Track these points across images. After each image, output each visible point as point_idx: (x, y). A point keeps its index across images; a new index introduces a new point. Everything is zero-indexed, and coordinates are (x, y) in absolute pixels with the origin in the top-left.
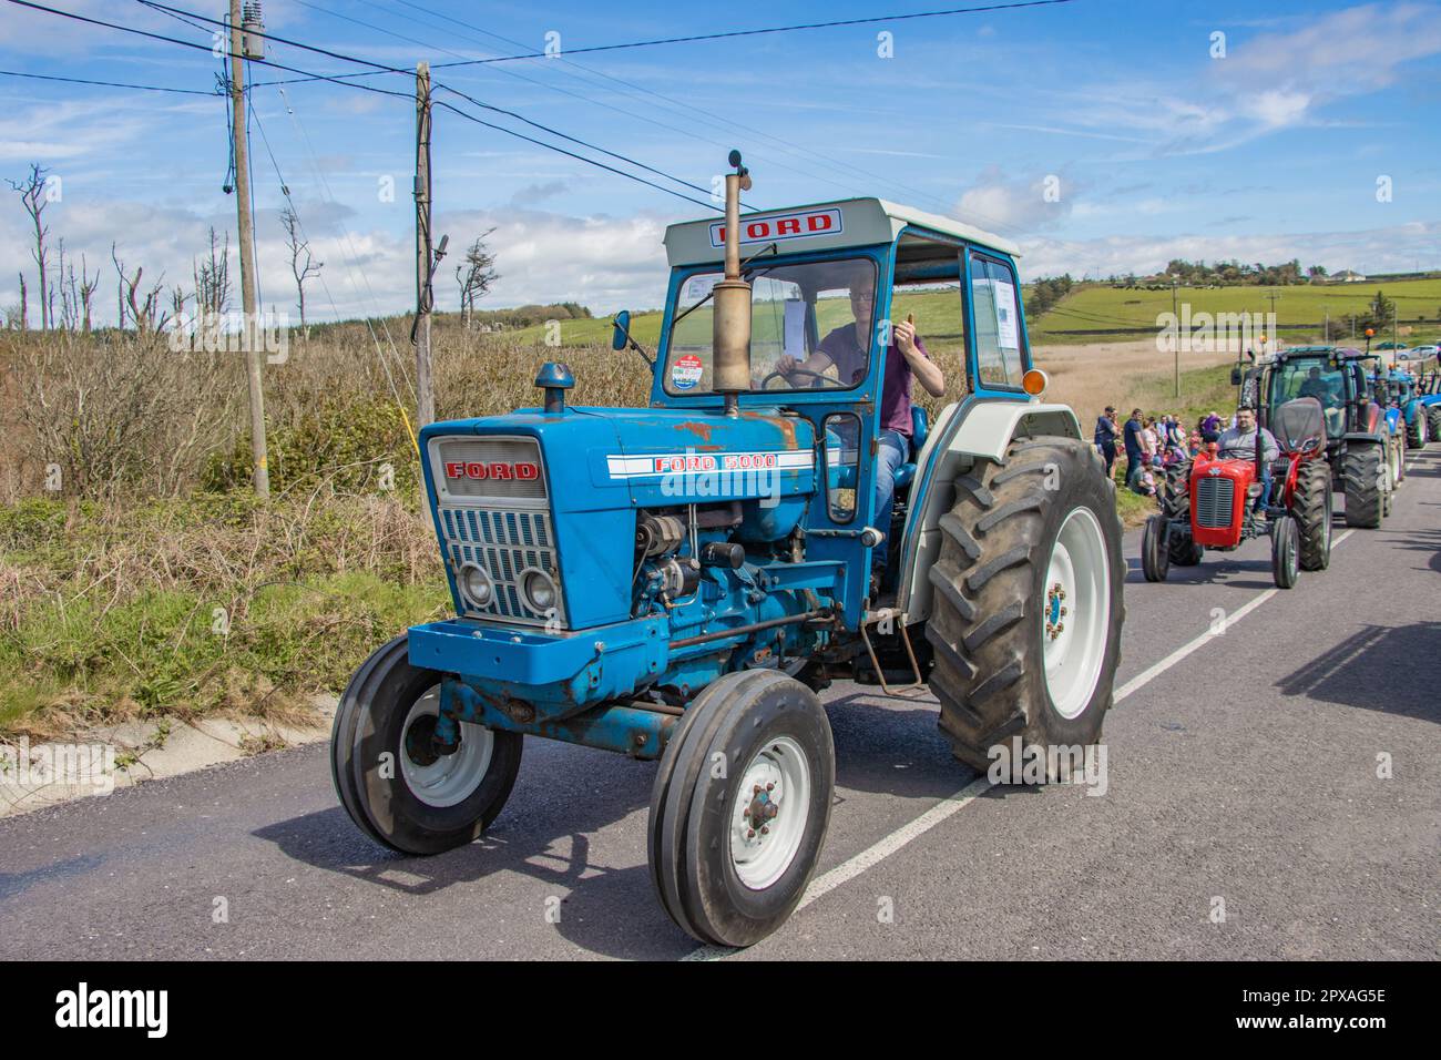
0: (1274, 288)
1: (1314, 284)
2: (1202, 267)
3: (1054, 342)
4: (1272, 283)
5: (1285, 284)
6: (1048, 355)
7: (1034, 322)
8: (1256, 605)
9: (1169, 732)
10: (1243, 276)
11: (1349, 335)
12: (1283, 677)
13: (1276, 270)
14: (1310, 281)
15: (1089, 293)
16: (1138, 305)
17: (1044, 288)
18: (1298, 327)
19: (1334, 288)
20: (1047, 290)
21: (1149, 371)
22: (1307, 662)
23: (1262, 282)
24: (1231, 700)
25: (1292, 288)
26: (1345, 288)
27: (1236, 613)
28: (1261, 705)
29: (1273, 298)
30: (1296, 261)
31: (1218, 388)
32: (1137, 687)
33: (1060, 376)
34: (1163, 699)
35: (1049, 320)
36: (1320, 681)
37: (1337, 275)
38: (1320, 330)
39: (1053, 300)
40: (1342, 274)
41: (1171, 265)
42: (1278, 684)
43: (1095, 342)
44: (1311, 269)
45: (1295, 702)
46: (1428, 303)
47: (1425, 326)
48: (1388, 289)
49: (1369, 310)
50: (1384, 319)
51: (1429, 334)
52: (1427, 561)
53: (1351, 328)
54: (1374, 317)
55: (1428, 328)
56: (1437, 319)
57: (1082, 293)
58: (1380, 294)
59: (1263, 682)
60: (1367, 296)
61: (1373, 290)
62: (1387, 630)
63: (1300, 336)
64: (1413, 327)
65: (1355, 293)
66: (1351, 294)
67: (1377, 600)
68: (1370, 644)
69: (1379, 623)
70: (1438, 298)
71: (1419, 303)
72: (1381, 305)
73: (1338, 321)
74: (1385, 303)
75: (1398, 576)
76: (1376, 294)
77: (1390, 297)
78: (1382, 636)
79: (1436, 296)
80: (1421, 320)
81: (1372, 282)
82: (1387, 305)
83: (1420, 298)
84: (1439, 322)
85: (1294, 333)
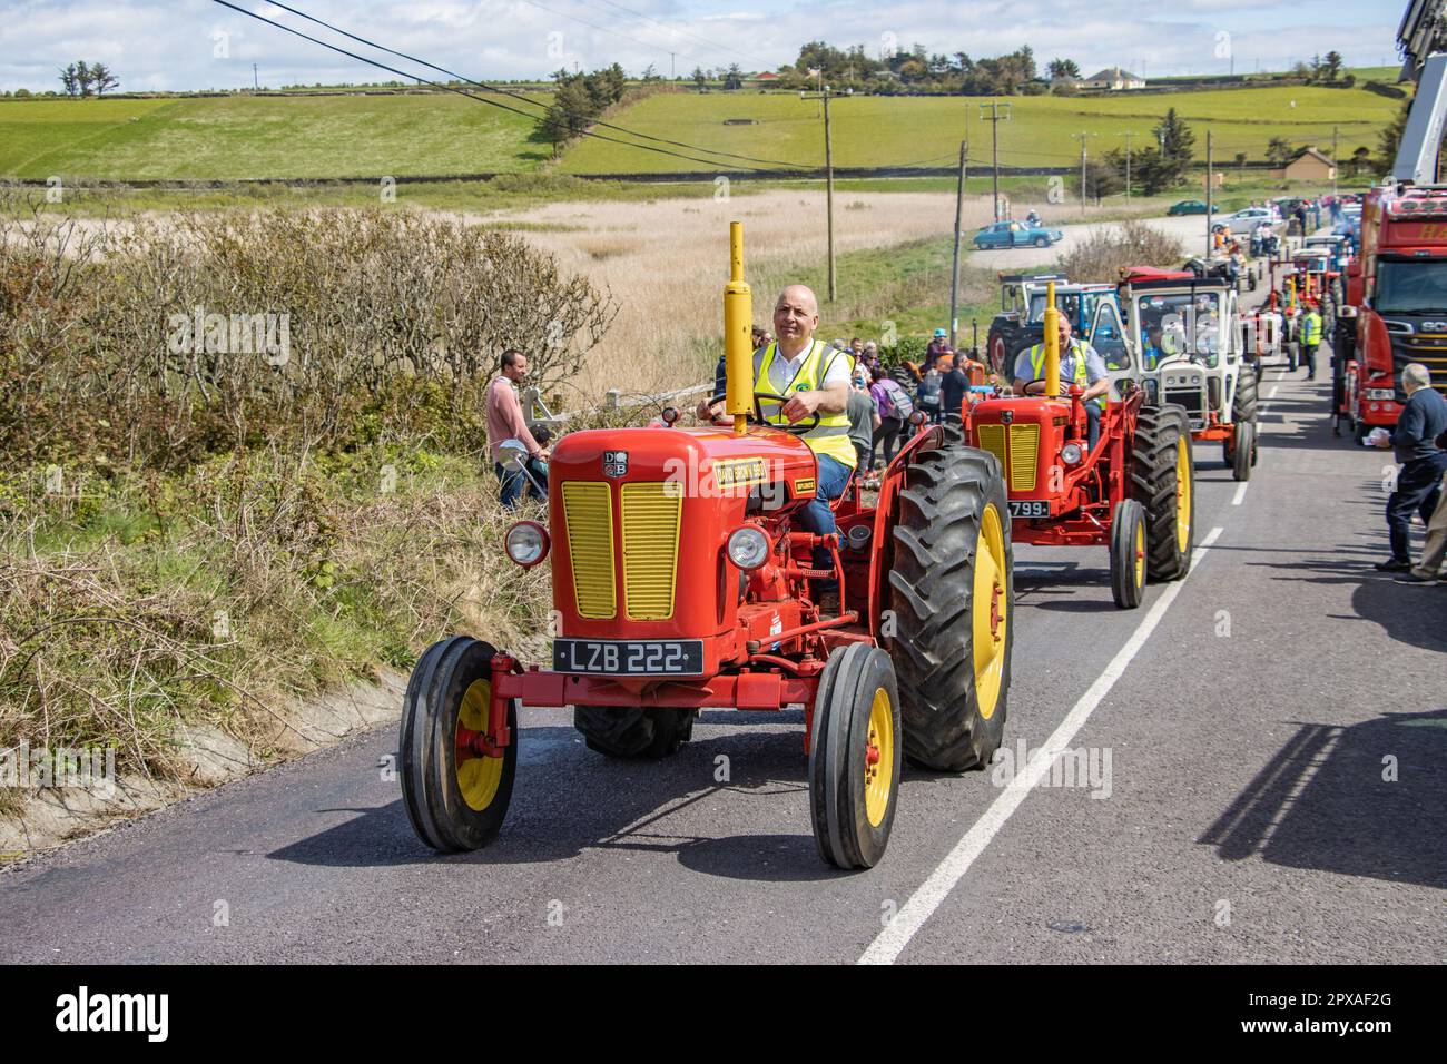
0: (997, 100)
1: (1058, 92)
2: (861, 57)
3: (593, 195)
4: (986, 91)
5: (1009, 93)
6: (582, 222)
7: (554, 156)
8: (1103, 693)
9: (1067, 937)
10: (936, 76)
11: (1124, 188)
12: (1208, 824)
13: (993, 67)
14: (1052, 87)
15: (657, 103)
16: (748, 126)
17: (574, 90)
18: (1029, 172)
19: (1092, 100)
20: (578, 93)
21: (776, 251)
22: (1235, 795)
23: (969, 89)
24: (1146, 871)
25: (1019, 100)
26: (1113, 101)
27: (1076, 709)
29: (995, 120)
30: (1026, 50)
31: (904, 285)
32: (975, 855)
33: (612, 262)
34: (1029, 876)
35: (584, 152)
36: (1271, 830)
37: (1098, 77)
38: (1072, 177)
39: (591, 114)
40: (1107, 75)
41: (804, 51)
42: (1206, 839)
43: (669, 196)
44: (1052, 66)
45: (1249, 868)
46: (1251, 130)
47: (1248, 172)
48: (1186, 106)
49: (1153, 142)
50: (1179, 159)
51: (1254, 187)
52: (1350, 603)
53: (1124, 175)
54: (1162, 157)
55: (1251, 177)
56: (1266, 159)
57: (644, 102)
58: (1171, 113)
59: (1180, 836)
60: (1149, 117)
61: (1159, 105)
62: (1337, 732)
63: (1035, 189)
64: (1226, 175)
65: (1129, 112)
66: (1122, 112)
67: (1298, 676)
68: (1320, 758)
69: (1320, 719)
70: (1267, 123)
71: (1235, 130)
72: (1174, 134)
73: (1103, 163)
74: (1180, 130)
75: (1313, 631)
76: (1164, 113)
77: (1188, 119)
78: (1334, 741)
79: (1263, 119)
80: (1239, 163)
81: (1157, 91)
82: (1182, 134)
83: (1237, 122)
84: (1270, 165)
85: (1027, 183)
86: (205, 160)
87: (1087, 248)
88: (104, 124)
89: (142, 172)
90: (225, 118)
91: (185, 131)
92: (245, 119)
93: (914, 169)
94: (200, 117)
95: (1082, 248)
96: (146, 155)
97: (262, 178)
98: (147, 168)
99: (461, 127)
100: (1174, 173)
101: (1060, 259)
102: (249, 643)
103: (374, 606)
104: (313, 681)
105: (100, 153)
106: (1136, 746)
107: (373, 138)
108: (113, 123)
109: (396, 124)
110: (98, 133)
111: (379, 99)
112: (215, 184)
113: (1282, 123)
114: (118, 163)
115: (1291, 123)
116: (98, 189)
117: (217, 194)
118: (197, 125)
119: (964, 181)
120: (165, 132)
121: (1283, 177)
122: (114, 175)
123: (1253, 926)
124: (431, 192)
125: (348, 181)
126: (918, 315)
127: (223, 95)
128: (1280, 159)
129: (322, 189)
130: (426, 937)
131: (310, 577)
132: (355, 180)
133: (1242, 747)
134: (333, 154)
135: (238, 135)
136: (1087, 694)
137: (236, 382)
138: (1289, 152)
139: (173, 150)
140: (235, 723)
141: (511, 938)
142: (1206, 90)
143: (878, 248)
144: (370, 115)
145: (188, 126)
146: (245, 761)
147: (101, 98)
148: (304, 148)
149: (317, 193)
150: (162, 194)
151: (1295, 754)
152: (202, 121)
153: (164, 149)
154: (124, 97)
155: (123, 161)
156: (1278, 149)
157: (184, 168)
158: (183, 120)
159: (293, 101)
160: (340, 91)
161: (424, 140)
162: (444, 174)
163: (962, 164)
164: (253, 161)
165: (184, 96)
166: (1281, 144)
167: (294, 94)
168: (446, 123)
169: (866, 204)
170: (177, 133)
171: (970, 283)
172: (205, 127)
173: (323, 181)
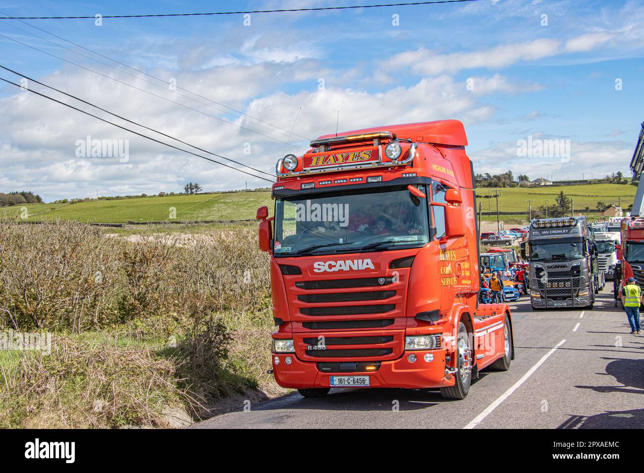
0: (498, 189)
1: (522, 186)
4: (496, 186)
5: (504, 186)
10: (477, 181)
13: (498, 178)
14: (519, 185)
18: (512, 214)
19: (533, 189)
23: (490, 185)
25: (508, 189)
26: (541, 189)
29: (498, 195)
30: (510, 172)
37: (535, 181)
38: (526, 215)
40: (539, 180)
44: (519, 177)
46: (592, 199)
47: (591, 213)
48: (567, 190)
49: (556, 203)
50: (566, 209)
53: (545, 215)
54: (559, 208)
55: (592, 215)
56: (597, 209)
58: (562, 193)
60: (554, 194)
61: (557, 190)
62: (585, 419)
63: (514, 219)
64: (582, 214)
65: (547, 193)
66: (545, 193)
67: (578, 395)
69: (580, 413)
70: (597, 196)
71: (586, 199)
72: (563, 200)
73: (538, 210)
74: (565, 198)
76: (559, 193)
77: (568, 195)
78: (583, 422)
79: (595, 195)
80: (587, 210)
81: (557, 186)
82: (566, 200)
83: (586, 196)
84: (598, 211)
85: (511, 218)
86: (229, 213)
88: (197, 203)
89: (208, 218)
90: (236, 199)
91: (223, 204)
92: (242, 200)
94: (228, 200)
96: (210, 212)
97: (247, 219)
98: (210, 217)
100: (563, 214)
105: (195, 212)
106: (508, 421)
108: (200, 202)
110: (195, 206)
112: (232, 221)
113: (602, 196)
115: (605, 196)
116: (194, 224)
117: (232, 225)
118: (227, 202)
119: (481, 217)
120: (216, 205)
121: (603, 215)
122: (199, 219)
127: (236, 192)
128: (602, 209)
133: (548, 422)
135: (239, 205)
137: (220, 287)
138: (605, 206)
139: (218, 210)
140: (188, 408)
142: (574, 185)
146: (190, 421)
147: (196, 194)
150: (214, 225)
153: (215, 210)
154: (204, 194)
155: (202, 215)
156: (601, 205)
157: (222, 216)
158: (222, 201)
159: (258, 193)
163: (480, 211)
164: (244, 214)
165: (223, 193)
167: (259, 191)
170: (220, 205)
172: (229, 203)
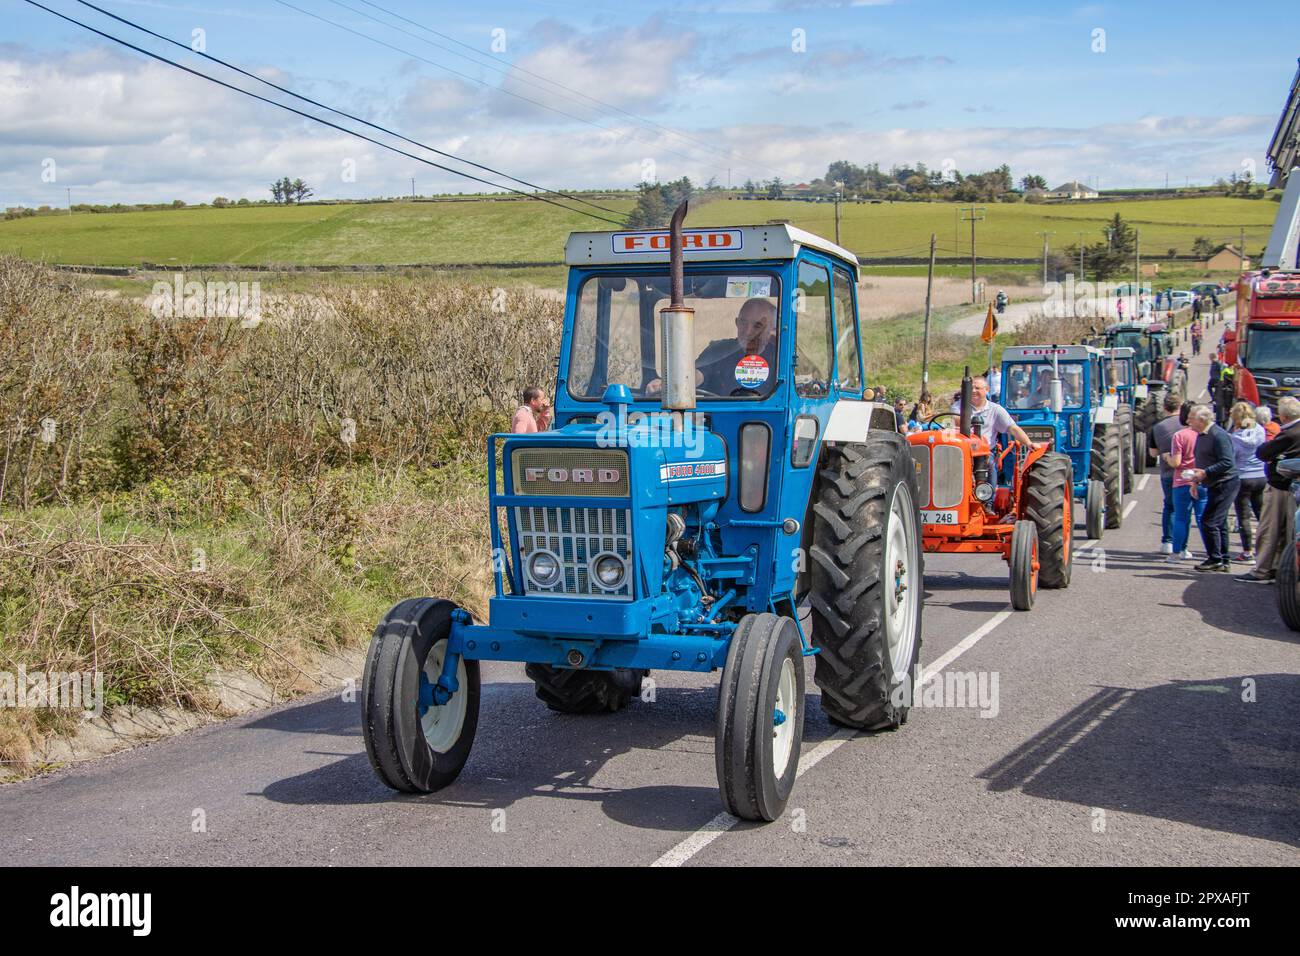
0: (977, 205)
1: (1029, 200)
2: (876, 173)
4: (972, 199)
5: (991, 200)
9: (832, 850)
10: (932, 188)
11: (1078, 275)
12: (989, 764)
13: (978, 181)
14: (1024, 197)
15: (716, 206)
17: (653, 197)
18: (1007, 261)
19: (1056, 207)
20: (656, 199)
22: (1022, 741)
23: (959, 197)
24: (918, 799)
25: (999, 206)
26: (1072, 207)
28: (959, 806)
29: (972, 220)
30: (1005, 168)
31: (896, 347)
34: (823, 801)
37: (1061, 189)
38: (1037, 266)
39: (665, 215)
40: (1067, 188)
41: (833, 167)
42: (982, 776)
44: (1025, 180)
45: (1007, 800)
46: (1180, 231)
47: (1179, 264)
48: (1128, 211)
49: (1102, 239)
50: (1123, 253)
51: (1183, 275)
52: (1181, 594)
53: (1079, 265)
54: (1109, 250)
55: (1181, 268)
56: (1193, 254)
57: (707, 206)
58: (1117, 217)
59: (962, 773)
60: (1100, 220)
61: (1108, 211)
62: (1129, 694)
63: (1009, 275)
64: (1160, 265)
65: (1085, 216)
66: (1080, 216)
67: (1115, 650)
68: (1106, 713)
69: (1118, 683)
70: (1194, 225)
71: (1169, 231)
72: (1119, 233)
73: (1063, 255)
74: (1124, 230)
75: (1142, 616)
76: (1112, 217)
77: (1131, 222)
78: (1122, 701)
79: (1191, 222)
80: (1171, 256)
81: (1107, 200)
82: (1126, 233)
83: (1170, 225)
84: (1196, 258)
85: (1002, 270)
86: (374, 250)
87: (1038, 320)
88: (300, 224)
89: (326, 260)
90: (390, 218)
91: (360, 229)
92: (404, 219)
93: (914, 259)
94: (371, 218)
95: (1035, 319)
96: (330, 246)
97: (415, 264)
98: (330, 256)
99: (566, 224)
100: (1119, 263)
101: (1017, 327)
102: (281, 607)
103: (397, 582)
104: (333, 638)
105: (297, 245)
107: (499, 233)
108: (306, 223)
109: (517, 223)
110: (296, 231)
111: (504, 204)
112: (380, 268)
113: (1206, 226)
114: (309, 253)
115: (1213, 226)
116: (294, 272)
117: (381, 275)
118: (369, 224)
119: (934, 268)
120: (345, 230)
121: (1206, 267)
122: (306, 262)
123: (988, 845)
124: (542, 274)
125: (479, 266)
126: (903, 370)
127: (389, 201)
128: (1203, 254)
129: (459, 272)
130: (315, 838)
131: (339, 557)
132: (485, 265)
133: (1045, 705)
134: (469, 246)
135: (398, 231)
136: (937, 661)
138: (1211, 247)
139: (350, 242)
140: (263, 670)
141: (381, 840)
142: (1146, 200)
143: (881, 319)
144: (496, 216)
145: (362, 225)
147: (299, 204)
148: (448, 241)
149: (455, 275)
150: (340, 276)
151: (1086, 711)
152: (372, 221)
153: (343, 242)
154: (317, 204)
155: (312, 252)
156: (1202, 246)
157: (358, 255)
158: (358, 220)
159: (441, 206)
160: (477, 198)
161: (538, 234)
162: (551, 261)
163: (932, 254)
164: (409, 251)
165: (360, 202)
166: (1204, 242)
167: (441, 201)
168: (554, 221)
169: (875, 285)
170: (354, 230)
171: (948, 346)
172: (374, 225)
173: (460, 266)
